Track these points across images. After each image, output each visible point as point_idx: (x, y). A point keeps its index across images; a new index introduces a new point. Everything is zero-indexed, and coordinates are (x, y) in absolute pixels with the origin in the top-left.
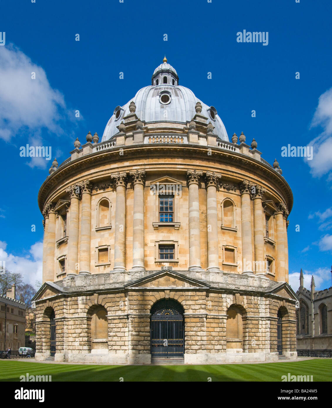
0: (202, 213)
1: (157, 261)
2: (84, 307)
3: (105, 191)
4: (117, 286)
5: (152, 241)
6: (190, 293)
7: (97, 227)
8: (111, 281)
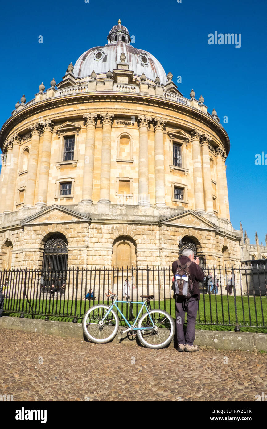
1: (173, 200)
2: (110, 237)
3: (126, 127)
4: (148, 219)
5: (169, 182)
6: (206, 233)
7: (117, 158)
8: (140, 214)
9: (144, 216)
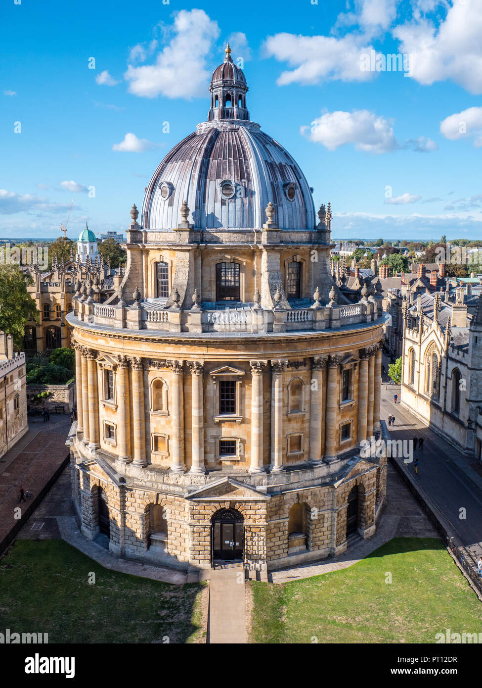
0: (266, 402)
3: (160, 370)
4: (177, 489)
5: (212, 437)
8: (169, 482)
9: (174, 485)
